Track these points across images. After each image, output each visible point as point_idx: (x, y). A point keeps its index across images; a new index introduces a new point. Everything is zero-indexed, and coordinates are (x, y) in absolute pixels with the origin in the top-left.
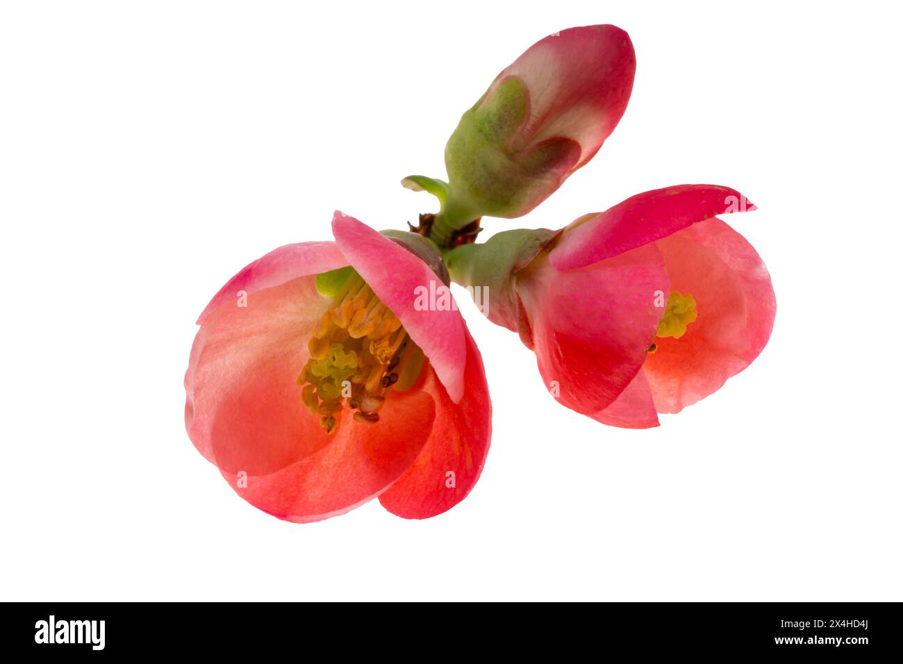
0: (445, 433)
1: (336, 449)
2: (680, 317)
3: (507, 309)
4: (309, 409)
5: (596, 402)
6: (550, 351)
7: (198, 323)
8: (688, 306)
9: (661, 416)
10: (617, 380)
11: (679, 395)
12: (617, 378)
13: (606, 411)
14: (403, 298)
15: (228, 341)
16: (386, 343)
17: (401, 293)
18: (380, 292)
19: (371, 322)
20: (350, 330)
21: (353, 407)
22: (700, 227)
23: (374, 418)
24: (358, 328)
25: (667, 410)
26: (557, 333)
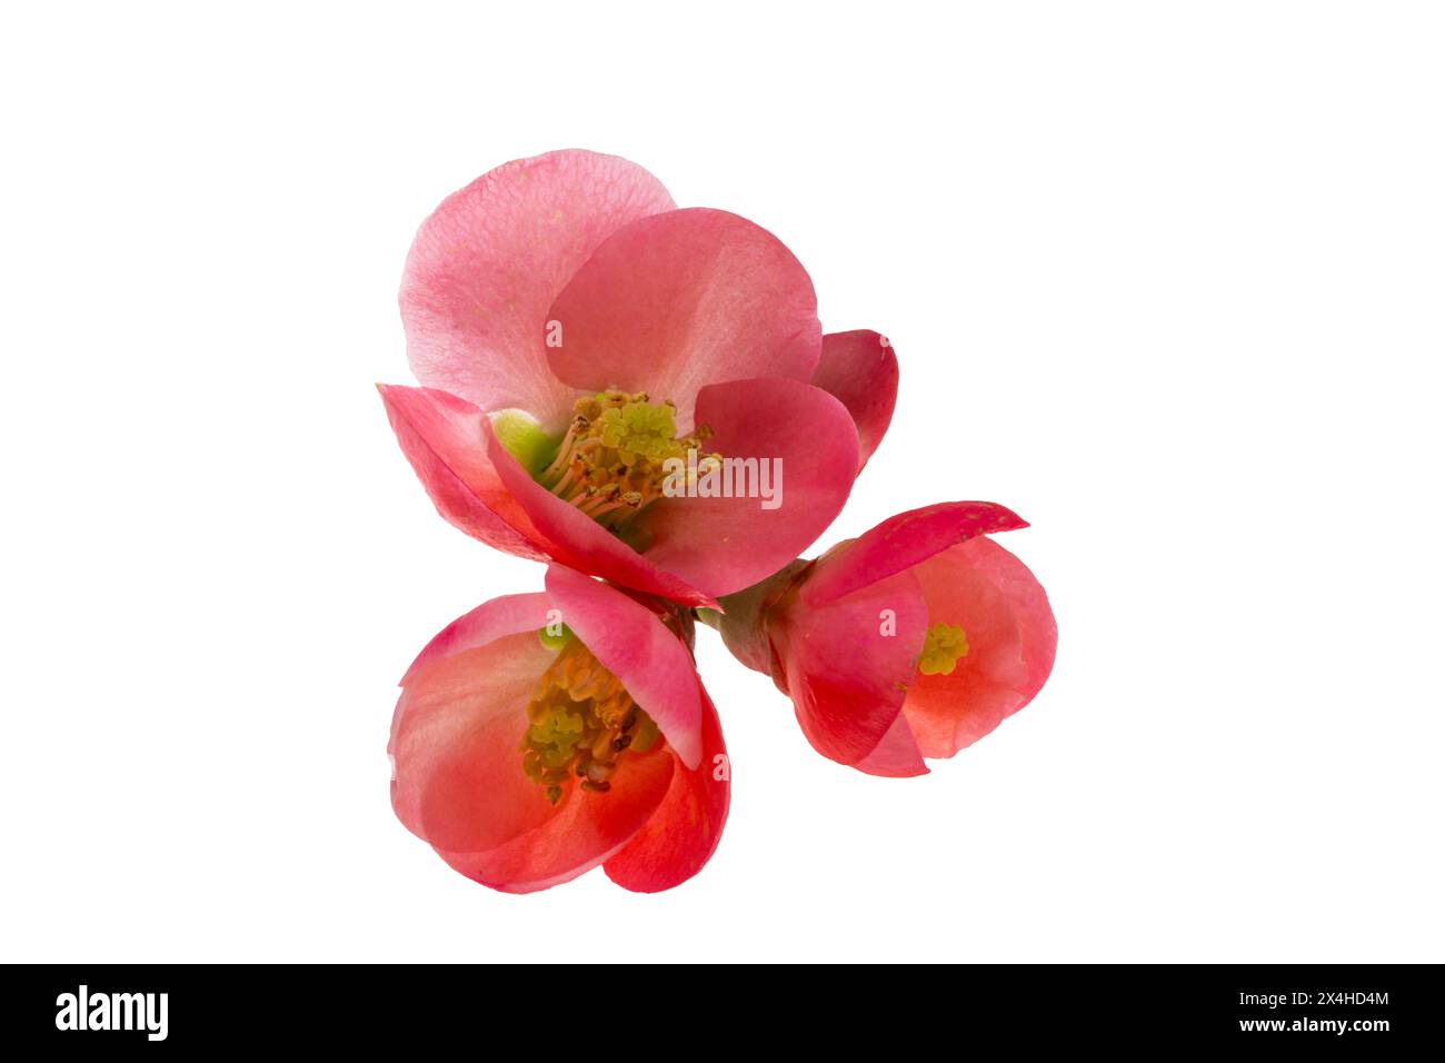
0: (683, 800)
1: (566, 816)
2: (949, 650)
3: (760, 650)
4: (531, 779)
5: (855, 750)
6: (803, 696)
7: (400, 685)
8: (956, 638)
9: (928, 762)
10: (875, 724)
11: (955, 737)
12: (876, 723)
13: (867, 760)
14: (624, 658)
15: (439, 704)
16: (613, 704)
17: (622, 653)
18: (599, 653)
19: (594, 684)
20: (571, 692)
21: (581, 775)
22: (968, 546)
23: (604, 787)
24: (580, 691)
25: (938, 755)
26: (809, 677)
